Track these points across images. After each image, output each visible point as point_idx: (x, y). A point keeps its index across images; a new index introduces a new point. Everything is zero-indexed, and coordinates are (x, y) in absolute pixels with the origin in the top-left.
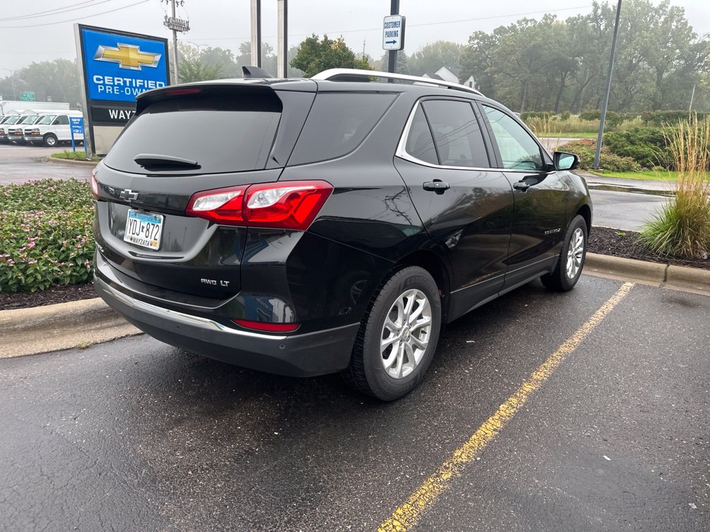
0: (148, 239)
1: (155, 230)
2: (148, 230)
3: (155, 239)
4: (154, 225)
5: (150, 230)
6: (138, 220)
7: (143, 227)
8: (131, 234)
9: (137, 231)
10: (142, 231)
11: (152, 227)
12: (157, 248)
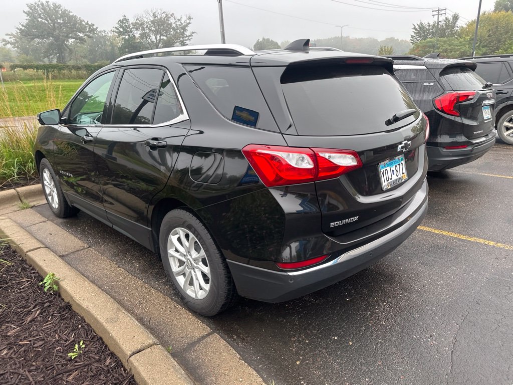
0: (399, 176)
1: (401, 167)
2: (397, 171)
3: (403, 173)
4: (399, 164)
5: (398, 170)
6: (388, 168)
7: (393, 171)
8: (386, 182)
9: (390, 177)
10: (394, 174)
11: (398, 166)
12: (406, 177)
